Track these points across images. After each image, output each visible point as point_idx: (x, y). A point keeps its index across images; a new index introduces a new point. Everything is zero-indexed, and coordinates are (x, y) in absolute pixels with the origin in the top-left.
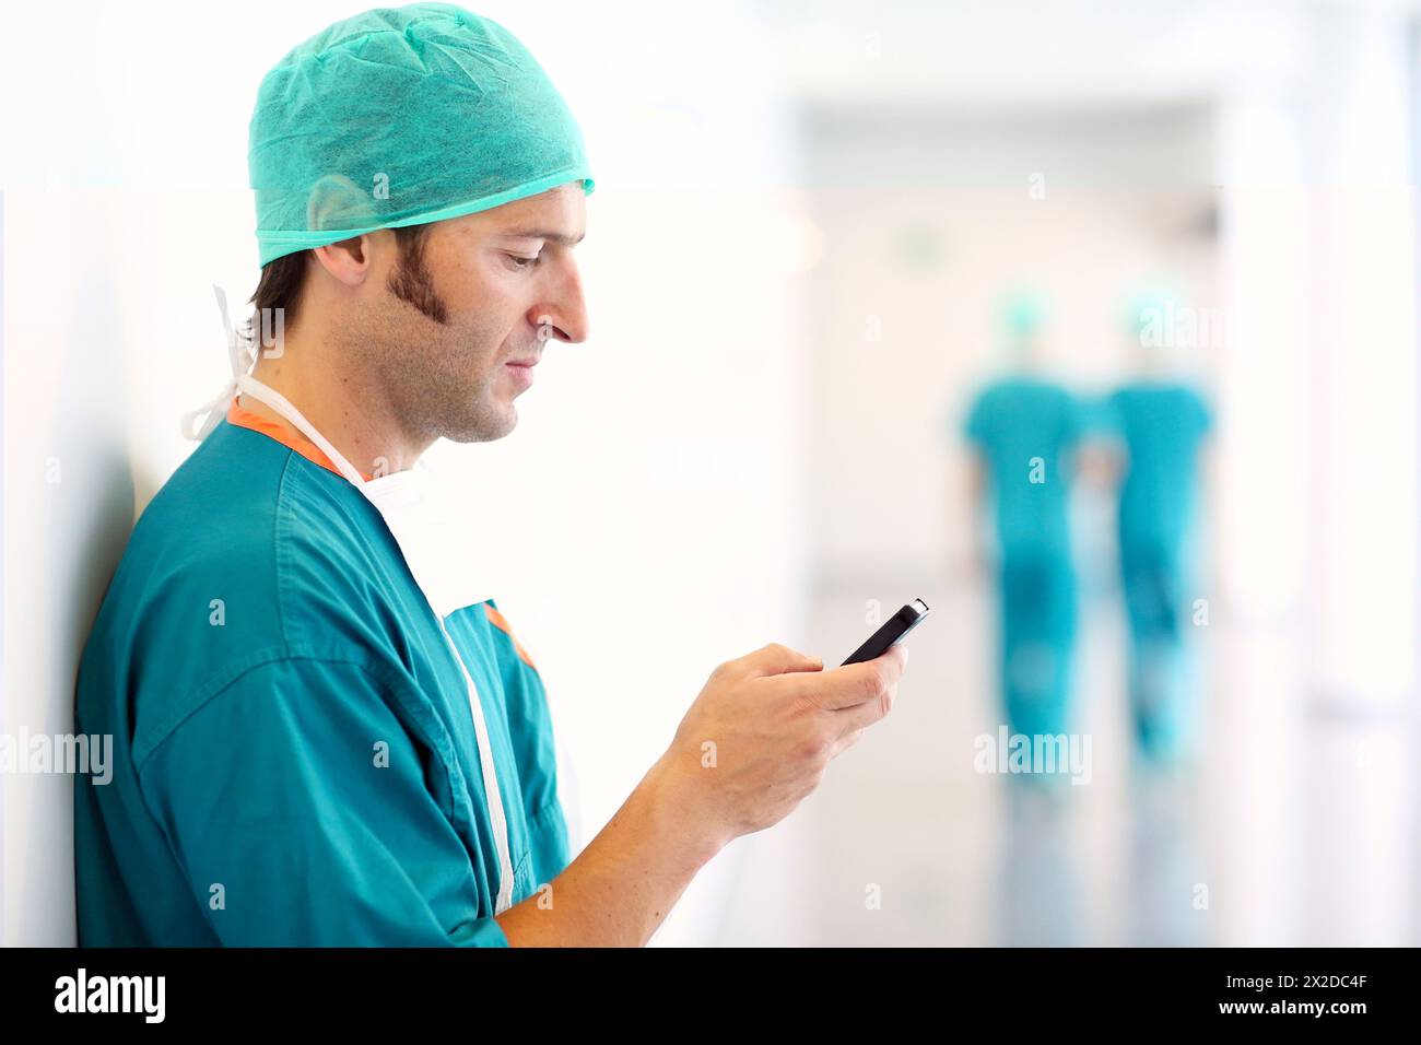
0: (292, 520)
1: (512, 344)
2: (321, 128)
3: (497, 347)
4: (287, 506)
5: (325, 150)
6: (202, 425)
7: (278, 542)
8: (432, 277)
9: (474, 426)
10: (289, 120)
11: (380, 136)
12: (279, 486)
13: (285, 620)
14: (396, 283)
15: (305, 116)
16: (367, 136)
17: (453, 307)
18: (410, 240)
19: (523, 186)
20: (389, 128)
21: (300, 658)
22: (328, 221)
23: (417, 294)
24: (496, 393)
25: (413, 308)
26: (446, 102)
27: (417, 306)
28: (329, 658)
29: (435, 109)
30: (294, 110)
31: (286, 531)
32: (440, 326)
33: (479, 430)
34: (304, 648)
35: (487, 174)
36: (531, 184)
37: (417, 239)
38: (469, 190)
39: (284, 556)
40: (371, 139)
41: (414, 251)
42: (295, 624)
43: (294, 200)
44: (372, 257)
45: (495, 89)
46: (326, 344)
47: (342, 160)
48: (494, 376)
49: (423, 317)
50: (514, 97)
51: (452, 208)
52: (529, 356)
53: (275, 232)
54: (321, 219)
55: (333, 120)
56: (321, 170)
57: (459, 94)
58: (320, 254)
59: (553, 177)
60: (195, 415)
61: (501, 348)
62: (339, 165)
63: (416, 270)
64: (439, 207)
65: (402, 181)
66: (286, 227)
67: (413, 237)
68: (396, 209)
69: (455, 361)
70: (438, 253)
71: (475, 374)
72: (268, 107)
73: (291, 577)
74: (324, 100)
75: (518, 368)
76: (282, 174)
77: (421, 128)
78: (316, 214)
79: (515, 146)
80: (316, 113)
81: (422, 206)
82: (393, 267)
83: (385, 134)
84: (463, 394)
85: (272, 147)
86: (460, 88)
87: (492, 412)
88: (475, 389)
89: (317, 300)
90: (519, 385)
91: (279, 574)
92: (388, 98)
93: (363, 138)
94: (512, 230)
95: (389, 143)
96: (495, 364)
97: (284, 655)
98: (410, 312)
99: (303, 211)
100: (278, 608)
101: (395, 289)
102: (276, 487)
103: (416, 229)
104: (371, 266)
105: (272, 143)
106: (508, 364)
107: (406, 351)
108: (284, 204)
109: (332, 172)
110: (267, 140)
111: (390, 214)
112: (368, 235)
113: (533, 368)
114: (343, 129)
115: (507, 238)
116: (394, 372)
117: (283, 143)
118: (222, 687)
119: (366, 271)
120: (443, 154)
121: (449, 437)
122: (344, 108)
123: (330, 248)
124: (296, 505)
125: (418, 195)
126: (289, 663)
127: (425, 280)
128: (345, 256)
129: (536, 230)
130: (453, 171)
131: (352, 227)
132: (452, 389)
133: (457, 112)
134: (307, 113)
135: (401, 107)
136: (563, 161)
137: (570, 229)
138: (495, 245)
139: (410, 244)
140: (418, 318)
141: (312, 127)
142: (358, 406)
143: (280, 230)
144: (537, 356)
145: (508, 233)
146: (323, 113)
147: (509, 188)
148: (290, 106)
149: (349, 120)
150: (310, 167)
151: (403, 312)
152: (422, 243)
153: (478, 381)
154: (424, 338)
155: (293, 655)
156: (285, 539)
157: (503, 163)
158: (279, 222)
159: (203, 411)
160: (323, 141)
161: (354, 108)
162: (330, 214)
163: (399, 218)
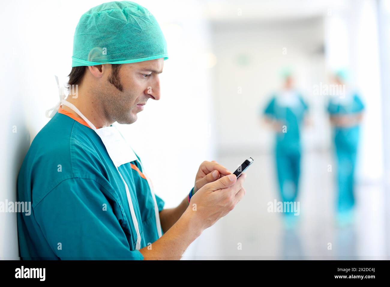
0: (75, 140)
1: (139, 99)
2: (96, 33)
3: (135, 100)
4: (73, 137)
5: (96, 40)
6: (51, 114)
7: (70, 146)
8: (120, 78)
9: (126, 120)
10: (88, 30)
11: (112, 38)
12: (71, 131)
13: (73, 167)
14: (110, 78)
15: (93, 29)
16: (109, 37)
17: (125, 87)
18: (116, 68)
19: (150, 57)
20: (115, 36)
21: (77, 178)
22: (93, 59)
23: (115, 82)
24: (133, 112)
25: (114, 86)
26: (132, 31)
27: (115, 86)
28: (85, 178)
29: (128, 33)
30: (89, 27)
31: (72, 143)
32: (121, 92)
33: (127, 121)
34: (78, 175)
35: (140, 53)
36: (151, 57)
37: (117, 68)
38: (134, 57)
39: (72, 149)
40: (110, 39)
41: (116, 71)
42: (76, 169)
43: (84, 52)
44: (104, 71)
45: (146, 29)
46: (88, 92)
47: (101, 43)
48: (133, 107)
49: (116, 89)
50: (150, 32)
51: (128, 61)
52: (143, 102)
53: (78, 59)
54: (92, 59)
55: (100, 32)
56: (95, 45)
57: (136, 30)
58: (90, 68)
59: (158, 56)
60: (49, 111)
61: (136, 100)
62: (100, 44)
63: (116, 76)
64: (124, 60)
65: (117, 51)
66: (81, 58)
67: (116, 67)
68: (113, 59)
69: (123, 102)
70: (123, 72)
71: (128, 106)
72: (82, 25)
73: (74, 155)
74: (98, 26)
75: (140, 106)
76: (83, 44)
77: (124, 37)
78: (91, 57)
79: (149, 46)
80: (95, 29)
81: (120, 59)
82: (110, 74)
83: (114, 38)
84: (124, 111)
85: (82, 36)
86: (136, 28)
87: (131, 117)
88: (128, 110)
89: (87, 80)
90: (139, 110)
91: (71, 155)
92: (116, 28)
93: (108, 38)
94: (144, 68)
95: (114, 41)
96: (134, 104)
97: (73, 177)
98: (113, 87)
99: (87, 55)
100: (71, 164)
101: (110, 80)
102: (70, 131)
103: (117, 65)
104: (104, 73)
105: (82, 35)
106: (137, 105)
107: (111, 98)
108: (82, 52)
109: (98, 46)
110: (81, 34)
111: (111, 60)
112: (104, 65)
113: (144, 106)
114: (102, 35)
115: (142, 70)
116: (106, 103)
117: (85, 35)
118: (56, 186)
119: (102, 75)
120: (129, 46)
121: (118, 122)
122: (103, 29)
123: (93, 67)
124: (76, 136)
125: (119, 56)
126: (74, 179)
127: (118, 79)
128: (97, 70)
129: (150, 69)
130: (131, 50)
131: (100, 62)
132: (121, 109)
133: (134, 35)
134: (93, 28)
135: (119, 31)
136: (161, 52)
137: (159, 70)
138: (138, 72)
139: (115, 69)
140: (115, 89)
141: (94, 33)
142: (96, 110)
143: (79, 59)
144: (146, 102)
145: (143, 69)
146: (97, 29)
147: (145, 57)
148: (88, 26)
149: (104, 33)
150: (92, 44)
151: (111, 87)
152: (119, 69)
153: (129, 108)
154: (116, 94)
155: (75, 177)
156: (73, 145)
157: (145, 50)
158: (79, 57)
159: (51, 110)
160: (96, 37)
161: (106, 29)
162: (94, 57)
163: (113, 61)
